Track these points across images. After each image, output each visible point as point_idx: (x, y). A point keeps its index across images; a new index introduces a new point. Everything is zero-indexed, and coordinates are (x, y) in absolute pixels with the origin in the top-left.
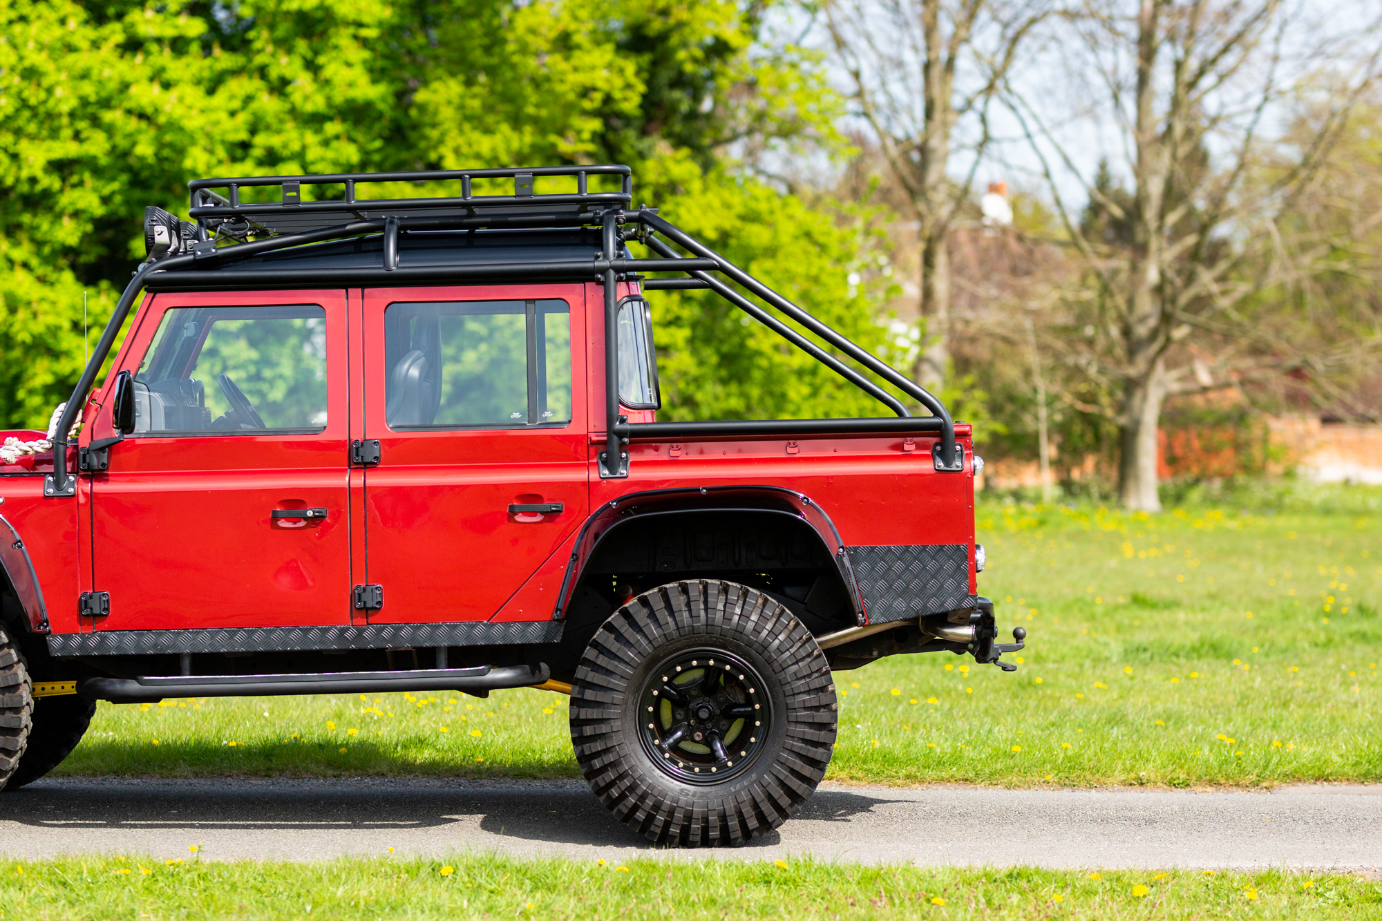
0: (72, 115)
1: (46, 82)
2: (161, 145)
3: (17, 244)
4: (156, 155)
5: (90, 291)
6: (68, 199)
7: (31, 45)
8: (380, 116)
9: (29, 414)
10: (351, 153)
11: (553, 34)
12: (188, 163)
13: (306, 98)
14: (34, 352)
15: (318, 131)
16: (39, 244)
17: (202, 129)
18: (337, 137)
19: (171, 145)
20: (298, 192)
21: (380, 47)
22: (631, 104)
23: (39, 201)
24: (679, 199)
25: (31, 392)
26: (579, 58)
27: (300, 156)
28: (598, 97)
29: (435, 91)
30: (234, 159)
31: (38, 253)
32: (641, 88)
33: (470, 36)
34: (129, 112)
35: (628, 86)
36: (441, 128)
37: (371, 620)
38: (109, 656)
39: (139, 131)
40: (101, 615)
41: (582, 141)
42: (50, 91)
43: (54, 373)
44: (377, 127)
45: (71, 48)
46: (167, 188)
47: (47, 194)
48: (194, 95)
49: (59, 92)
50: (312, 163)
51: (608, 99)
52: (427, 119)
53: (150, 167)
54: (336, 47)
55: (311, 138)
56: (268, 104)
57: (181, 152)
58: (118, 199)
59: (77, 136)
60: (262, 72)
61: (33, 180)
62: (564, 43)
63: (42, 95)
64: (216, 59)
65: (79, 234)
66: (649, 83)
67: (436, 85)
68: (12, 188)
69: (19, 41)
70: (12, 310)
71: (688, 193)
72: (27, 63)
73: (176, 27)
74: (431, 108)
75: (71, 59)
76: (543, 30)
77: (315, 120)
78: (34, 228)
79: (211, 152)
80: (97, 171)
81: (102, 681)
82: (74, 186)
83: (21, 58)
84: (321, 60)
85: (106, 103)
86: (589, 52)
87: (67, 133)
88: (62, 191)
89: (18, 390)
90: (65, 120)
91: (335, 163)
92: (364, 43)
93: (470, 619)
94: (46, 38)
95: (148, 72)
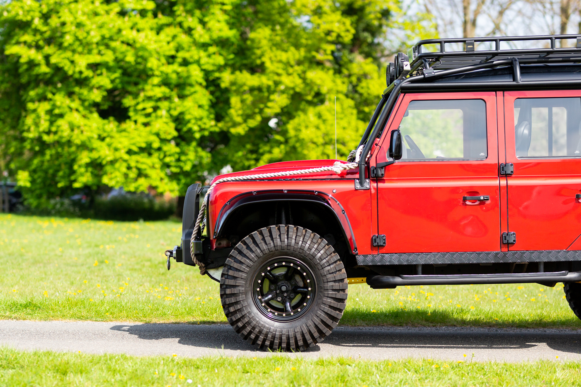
0: (97, 44)
1: (87, 29)
2: (137, 57)
3: (73, 101)
4: (135, 61)
5: (106, 121)
6: (96, 81)
7: (80, 13)
8: (233, 44)
9: (79, 176)
10: (220, 60)
11: (313, 8)
12: (149, 65)
13: (201, 36)
14: (81, 148)
15: (206, 50)
16: (83, 101)
17: (155, 49)
18: (214, 53)
19: (142, 57)
20: (473, 45)
21: (232, 14)
22: (348, 38)
23: (82, 82)
24: (369, 81)
25: (80, 166)
26: (325, 18)
27: (198, 62)
28: (334, 35)
29: (259, 33)
30: (169, 63)
31: (83, 105)
32: (353, 31)
33: (273, 8)
34: (123, 42)
35: (348, 31)
36: (262, 50)
37: (510, 249)
38: (386, 265)
39: (127, 51)
40: (382, 246)
41: (327, 54)
42: (88, 33)
43: (90, 158)
44: (232, 48)
45: (96, 14)
46: (139, 76)
47: (87, 79)
48: (152, 35)
49: (92, 33)
50: (203, 65)
51: (339, 36)
52: (255, 45)
53: (132, 66)
54: (213, 14)
55: (202, 54)
56: (184, 39)
57: (145, 60)
58: (118, 81)
59: (100, 53)
60: (180, 25)
61: (81, 73)
62: (318, 12)
63: (85, 35)
64: (160, 19)
65: (101, 97)
66: (356, 29)
67: (259, 30)
68: (71, 76)
69: (74, 11)
70: (72, 130)
71: (372, 78)
72: (78, 21)
73: (142, 5)
74: (257, 41)
75: (97, 19)
76: (309, 5)
77: (204, 46)
78: (80, 94)
79: (159, 60)
80: (109, 69)
81: (382, 277)
82: (98, 75)
83: (76, 18)
84: (206, 19)
85: (111, 39)
86: (329, 15)
87: (95, 51)
88: (93, 77)
89: (74, 165)
90: (94, 46)
91: (214, 65)
92: (225, 12)
93: (557, 249)
94: (86, 10)
95: (130, 24)
